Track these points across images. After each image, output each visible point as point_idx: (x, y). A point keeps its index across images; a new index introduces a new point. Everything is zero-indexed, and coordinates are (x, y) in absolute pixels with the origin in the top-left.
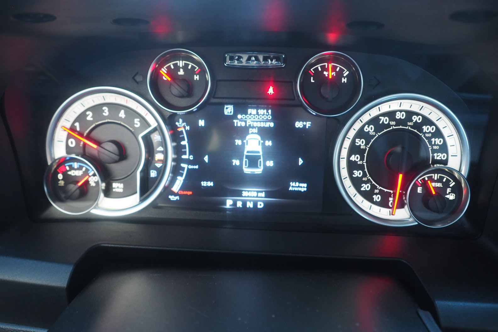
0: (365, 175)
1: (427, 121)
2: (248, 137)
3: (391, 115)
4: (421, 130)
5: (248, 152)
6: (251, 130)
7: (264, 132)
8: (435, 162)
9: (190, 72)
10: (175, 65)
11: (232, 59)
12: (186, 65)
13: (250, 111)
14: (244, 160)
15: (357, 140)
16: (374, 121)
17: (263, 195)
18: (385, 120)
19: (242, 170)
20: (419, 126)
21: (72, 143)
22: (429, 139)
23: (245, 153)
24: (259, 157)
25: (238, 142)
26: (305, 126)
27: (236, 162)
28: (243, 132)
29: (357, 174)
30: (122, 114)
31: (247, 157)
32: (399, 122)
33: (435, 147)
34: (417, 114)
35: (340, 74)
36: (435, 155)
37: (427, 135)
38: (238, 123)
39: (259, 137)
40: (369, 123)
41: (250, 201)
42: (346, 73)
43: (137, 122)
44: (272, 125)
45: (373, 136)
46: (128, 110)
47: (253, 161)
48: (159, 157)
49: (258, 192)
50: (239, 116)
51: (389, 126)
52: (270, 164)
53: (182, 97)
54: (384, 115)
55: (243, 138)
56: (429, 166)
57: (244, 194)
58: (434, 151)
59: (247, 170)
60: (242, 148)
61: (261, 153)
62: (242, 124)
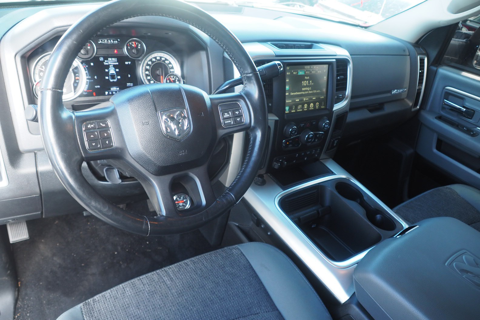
0: (151, 78)
1: (166, 59)
2: (110, 68)
3: (155, 58)
4: (165, 62)
5: (111, 74)
6: (110, 66)
7: (115, 66)
8: (171, 72)
13: (109, 59)
14: (110, 77)
15: (147, 67)
16: (151, 60)
17: (118, 89)
18: (154, 60)
19: (110, 81)
20: (164, 61)
21: (42, 74)
22: (168, 65)
23: (110, 74)
24: (115, 75)
25: (107, 70)
26: (129, 63)
27: (107, 78)
28: (108, 67)
29: (149, 78)
31: (111, 75)
32: (158, 60)
33: (170, 68)
34: (163, 57)
35: (137, 45)
36: (171, 70)
37: (167, 64)
38: (105, 64)
39: (113, 68)
40: (149, 61)
41: (114, 91)
42: (139, 45)
44: (117, 63)
45: (151, 65)
47: (113, 77)
48: (77, 78)
49: (116, 88)
50: (106, 61)
51: (155, 61)
52: (119, 77)
53: (85, 54)
54: (154, 58)
56: (169, 73)
57: (112, 89)
58: (170, 69)
59: (111, 80)
60: (108, 72)
61: (115, 74)
62: (107, 64)
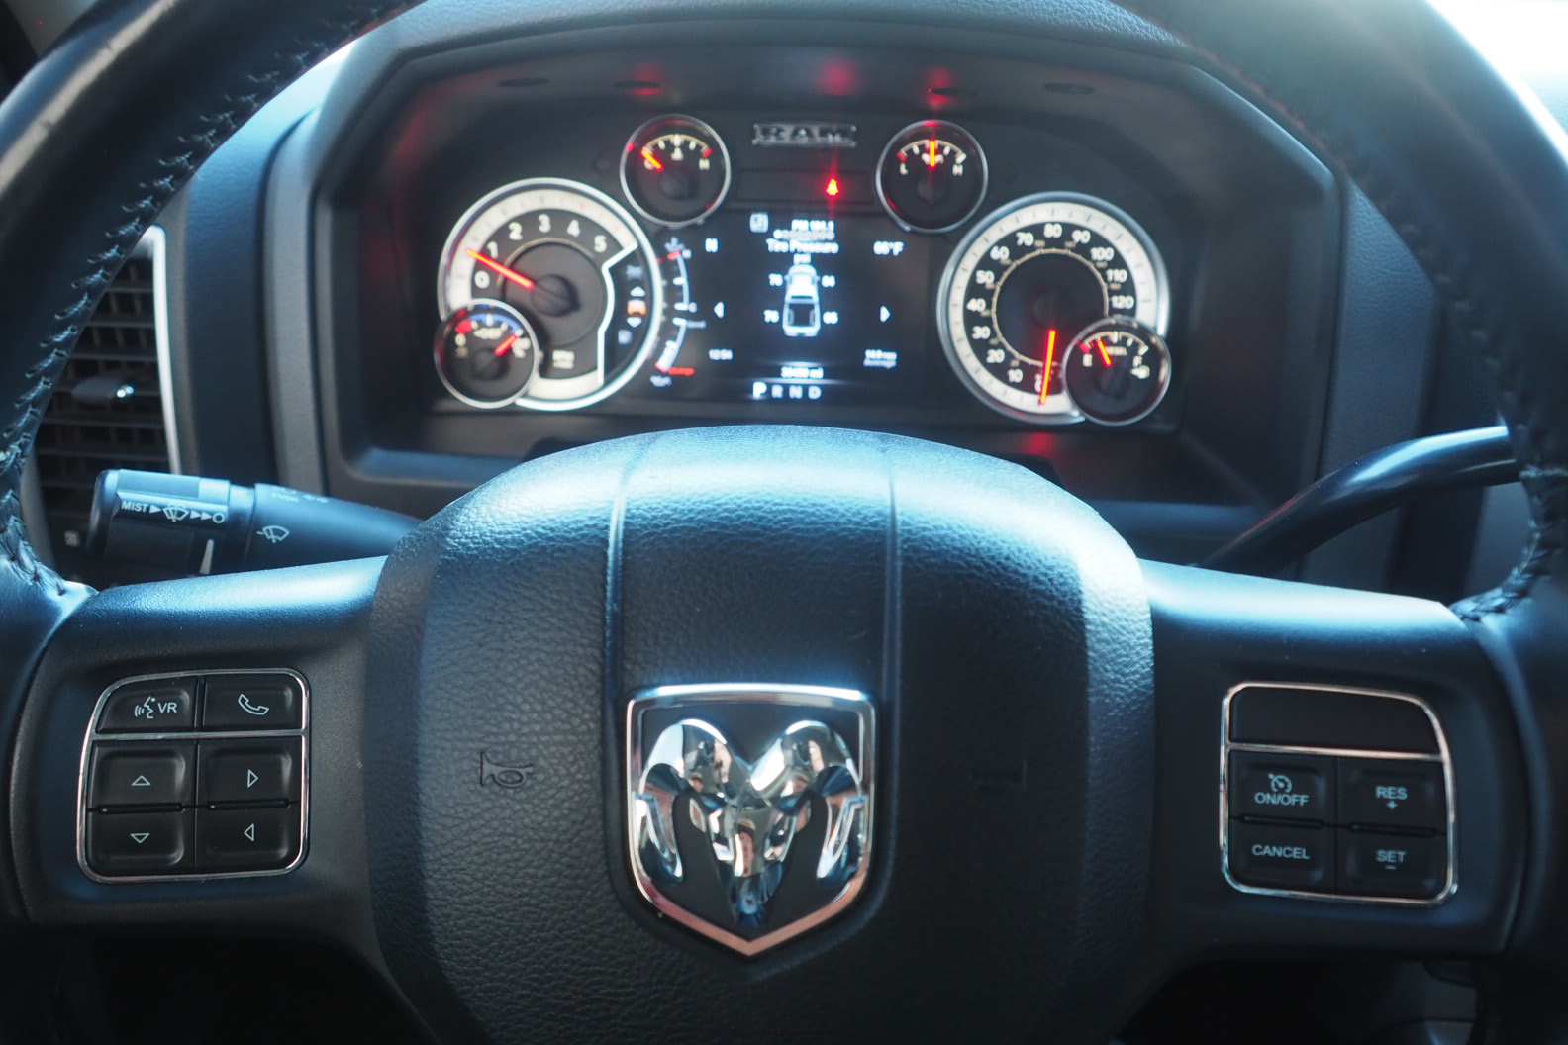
0: (993, 335)
1: (1098, 240)
2: (793, 270)
3: (1037, 230)
4: (1088, 257)
5: (794, 297)
6: (797, 259)
7: (821, 263)
8: (1113, 311)
9: (692, 156)
10: (668, 143)
11: (766, 132)
12: (686, 143)
13: (796, 223)
14: (787, 311)
15: (980, 274)
16: (1009, 241)
17: (819, 373)
18: (1026, 239)
19: (782, 331)
20: (1084, 249)
21: (483, 280)
22: (1103, 271)
23: (788, 299)
24: (811, 306)
25: (775, 279)
26: (891, 251)
27: (771, 316)
28: (784, 262)
29: (982, 332)
30: (574, 228)
31: (792, 306)
32: (1052, 242)
33: (1114, 287)
34: (1082, 228)
35: (950, 159)
36: (1114, 299)
37: (1100, 265)
38: (774, 246)
39: (812, 271)
40: (1000, 244)
41: (796, 385)
42: (961, 158)
43: (600, 244)
44: (834, 248)
45: (1006, 267)
46: (584, 221)
47: (802, 314)
48: (635, 306)
49: (810, 369)
50: (778, 233)
51: (1033, 248)
52: (832, 317)
53: (679, 197)
54: (1025, 229)
55: (783, 271)
56: (1102, 316)
57: (786, 372)
58: (1112, 293)
59: (791, 331)
60: (782, 289)
61: (815, 299)
62: (782, 248)
